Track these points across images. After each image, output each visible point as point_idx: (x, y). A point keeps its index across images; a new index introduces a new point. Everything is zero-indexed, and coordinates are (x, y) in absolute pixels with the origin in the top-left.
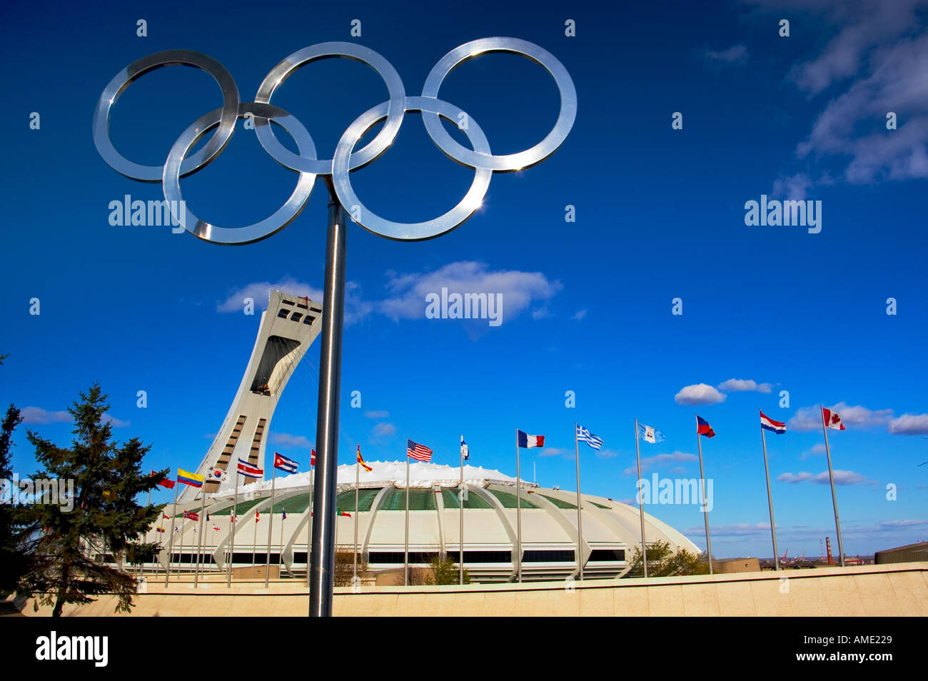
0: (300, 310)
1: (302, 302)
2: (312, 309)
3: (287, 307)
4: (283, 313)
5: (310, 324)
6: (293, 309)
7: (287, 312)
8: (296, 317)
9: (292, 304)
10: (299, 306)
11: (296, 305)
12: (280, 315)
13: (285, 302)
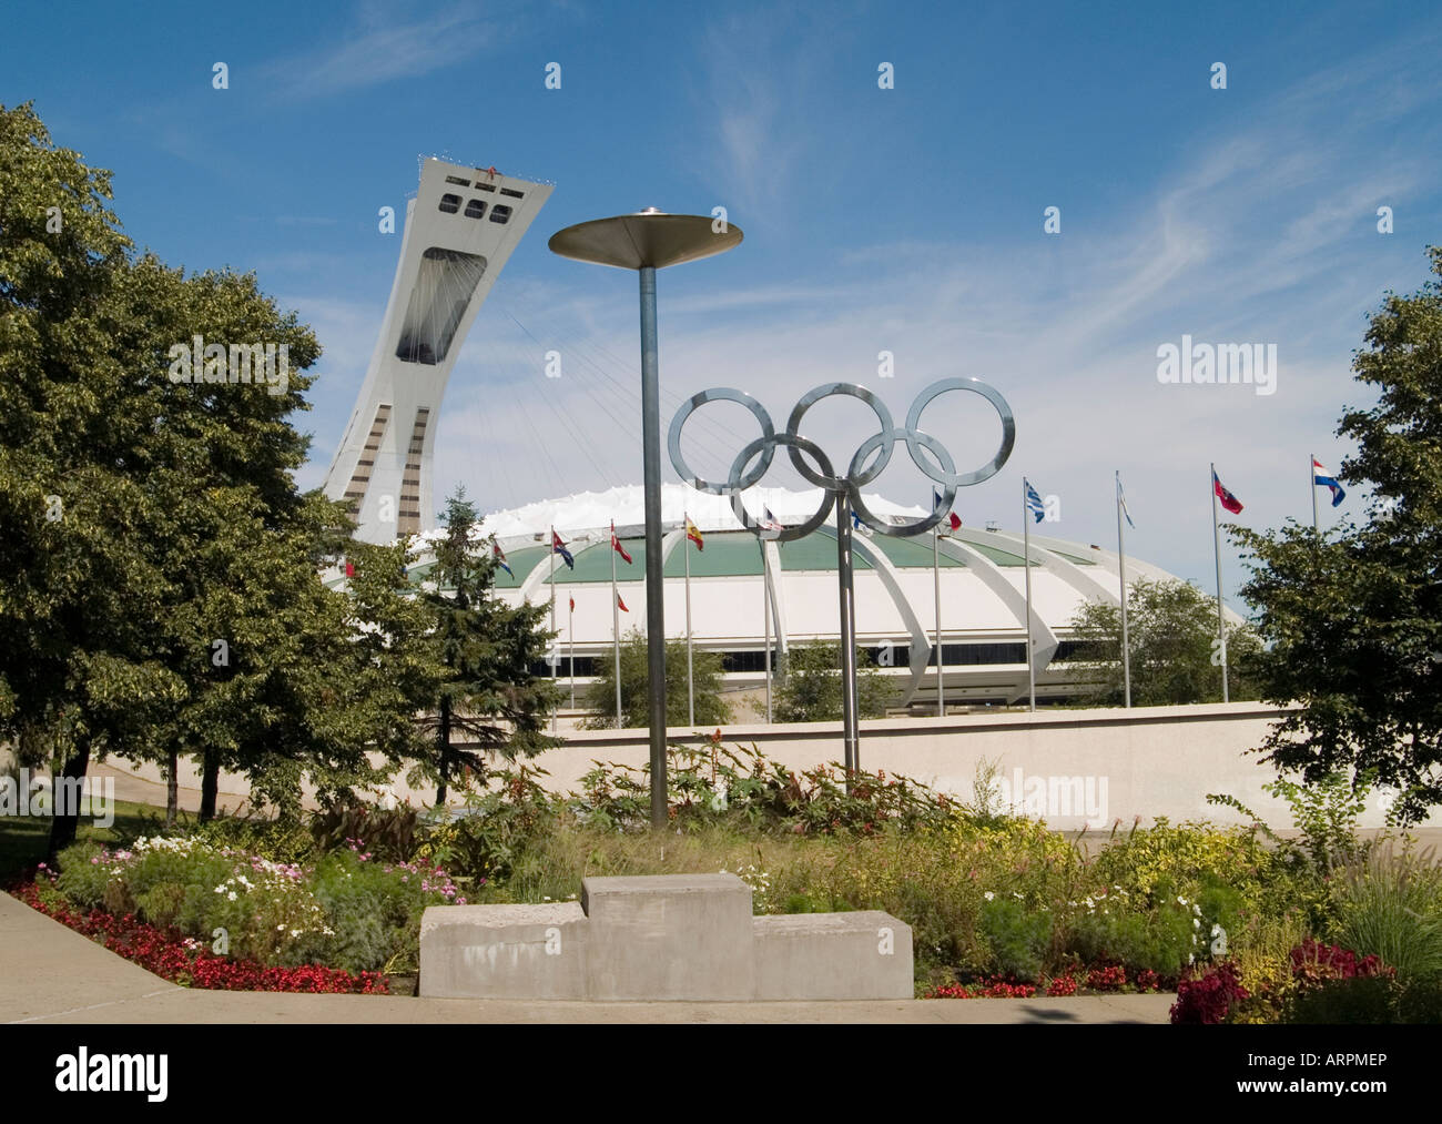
0: (481, 195)
1: (484, 178)
2: (505, 192)
3: (456, 190)
4: (450, 204)
5: (504, 221)
6: (468, 194)
7: (455, 199)
8: (476, 208)
9: (465, 183)
10: (479, 186)
11: (473, 185)
12: (442, 208)
13: (450, 180)
